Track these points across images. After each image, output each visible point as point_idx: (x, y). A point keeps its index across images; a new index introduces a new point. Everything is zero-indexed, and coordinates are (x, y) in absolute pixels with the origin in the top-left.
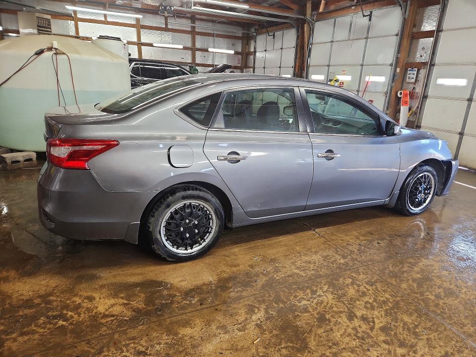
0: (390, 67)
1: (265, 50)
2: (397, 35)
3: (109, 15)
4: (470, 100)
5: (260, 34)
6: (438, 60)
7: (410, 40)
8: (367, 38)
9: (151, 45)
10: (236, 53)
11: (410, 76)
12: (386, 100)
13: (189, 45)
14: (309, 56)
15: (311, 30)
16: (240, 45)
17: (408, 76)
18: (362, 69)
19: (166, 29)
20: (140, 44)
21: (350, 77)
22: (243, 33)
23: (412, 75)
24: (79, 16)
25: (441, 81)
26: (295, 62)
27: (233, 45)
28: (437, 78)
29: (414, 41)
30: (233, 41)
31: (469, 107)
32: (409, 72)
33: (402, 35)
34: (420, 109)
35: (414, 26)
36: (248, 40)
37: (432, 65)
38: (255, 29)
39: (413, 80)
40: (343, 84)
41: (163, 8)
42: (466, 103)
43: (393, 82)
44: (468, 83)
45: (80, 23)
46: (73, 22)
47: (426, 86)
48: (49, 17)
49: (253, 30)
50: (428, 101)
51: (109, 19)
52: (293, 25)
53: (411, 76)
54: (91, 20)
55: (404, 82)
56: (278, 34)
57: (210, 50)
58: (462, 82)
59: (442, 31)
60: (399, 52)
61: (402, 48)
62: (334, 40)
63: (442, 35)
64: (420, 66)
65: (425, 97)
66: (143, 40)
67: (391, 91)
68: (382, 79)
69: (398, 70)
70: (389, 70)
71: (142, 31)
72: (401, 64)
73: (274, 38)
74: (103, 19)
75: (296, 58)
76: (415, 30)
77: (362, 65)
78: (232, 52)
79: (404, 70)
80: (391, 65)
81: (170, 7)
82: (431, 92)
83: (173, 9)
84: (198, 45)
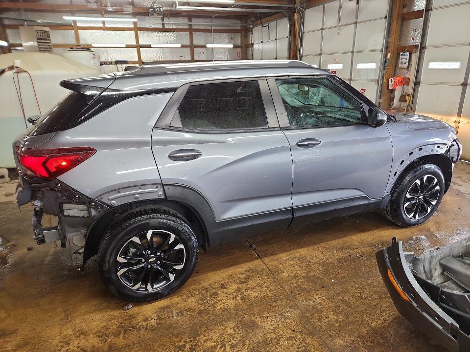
0: (381, 53)
1: (262, 42)
2: (385, 18)
3: (107, 21)
4: (465, 85)
5: (257, 25)
6: (428, 42)
7: (400, 23)
8: (356, 23)
9: (149, 46)
10: (235, 47)
11: (402, 60)
12: (378, 88)
13: (188, 43)
14: (301, 45)
15: (302, 19)
16: (239, 38)
17: (400, 61)
18: (352, 57)
19: (164, 30)
20: (139, 47)
21: (342, 65)
22: (241, 26)
23: (404, 59)
24: (79, 25)
25: (433, 65)
26: (290, 53)
27: (231, 38)
28: (429, 62)
29: (405, 23)
30: (232, 35)
31: (464, 92)
32: (401, 57)
33: (390, 17)
34: (413, 96)
35: (404, 6)
36: (246, 33)
37: (423, 48)
38: (252, 21)
39: (406, 65)
40: (335, 72)
41: (152, 10)
42: (461, 88)
43: (384, 69)
44: (462, 65)
45: (80, 32)
46: (73, 31)
47: (418, 71)
48: (48, 29)
49: (250, 22)
50: (421, 87)
51: (107, 26)
52: (284, 15)
53: (404, 61)
54: (90, 27)
55: (397, 68)
56: (272, 24)
57: (208, 46)
58: (456, 65)
59: (431, 9)
60: (388, 35)
61: (392, 32)
62: (324, 28)
63: (432, 14)
64: (411, 49)
65: (417, 83)
66: (141, 43)
67: (383, 78)
68: (373, 66)
69: (389, 55)
70: (379, 56)
71: (140, 34)
72: (391, 49)
73: (269, 29)
74: (101, 25)
75: (290, 49)
76: (405, 11)
77: (352, 52)
78: (231, 46)
79: (396, 55)
80: (381, 50)
81: (159, 8)
82: (423, 78)
83: (162, 10)
84: (196, 42)
